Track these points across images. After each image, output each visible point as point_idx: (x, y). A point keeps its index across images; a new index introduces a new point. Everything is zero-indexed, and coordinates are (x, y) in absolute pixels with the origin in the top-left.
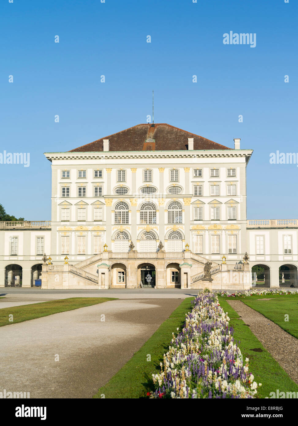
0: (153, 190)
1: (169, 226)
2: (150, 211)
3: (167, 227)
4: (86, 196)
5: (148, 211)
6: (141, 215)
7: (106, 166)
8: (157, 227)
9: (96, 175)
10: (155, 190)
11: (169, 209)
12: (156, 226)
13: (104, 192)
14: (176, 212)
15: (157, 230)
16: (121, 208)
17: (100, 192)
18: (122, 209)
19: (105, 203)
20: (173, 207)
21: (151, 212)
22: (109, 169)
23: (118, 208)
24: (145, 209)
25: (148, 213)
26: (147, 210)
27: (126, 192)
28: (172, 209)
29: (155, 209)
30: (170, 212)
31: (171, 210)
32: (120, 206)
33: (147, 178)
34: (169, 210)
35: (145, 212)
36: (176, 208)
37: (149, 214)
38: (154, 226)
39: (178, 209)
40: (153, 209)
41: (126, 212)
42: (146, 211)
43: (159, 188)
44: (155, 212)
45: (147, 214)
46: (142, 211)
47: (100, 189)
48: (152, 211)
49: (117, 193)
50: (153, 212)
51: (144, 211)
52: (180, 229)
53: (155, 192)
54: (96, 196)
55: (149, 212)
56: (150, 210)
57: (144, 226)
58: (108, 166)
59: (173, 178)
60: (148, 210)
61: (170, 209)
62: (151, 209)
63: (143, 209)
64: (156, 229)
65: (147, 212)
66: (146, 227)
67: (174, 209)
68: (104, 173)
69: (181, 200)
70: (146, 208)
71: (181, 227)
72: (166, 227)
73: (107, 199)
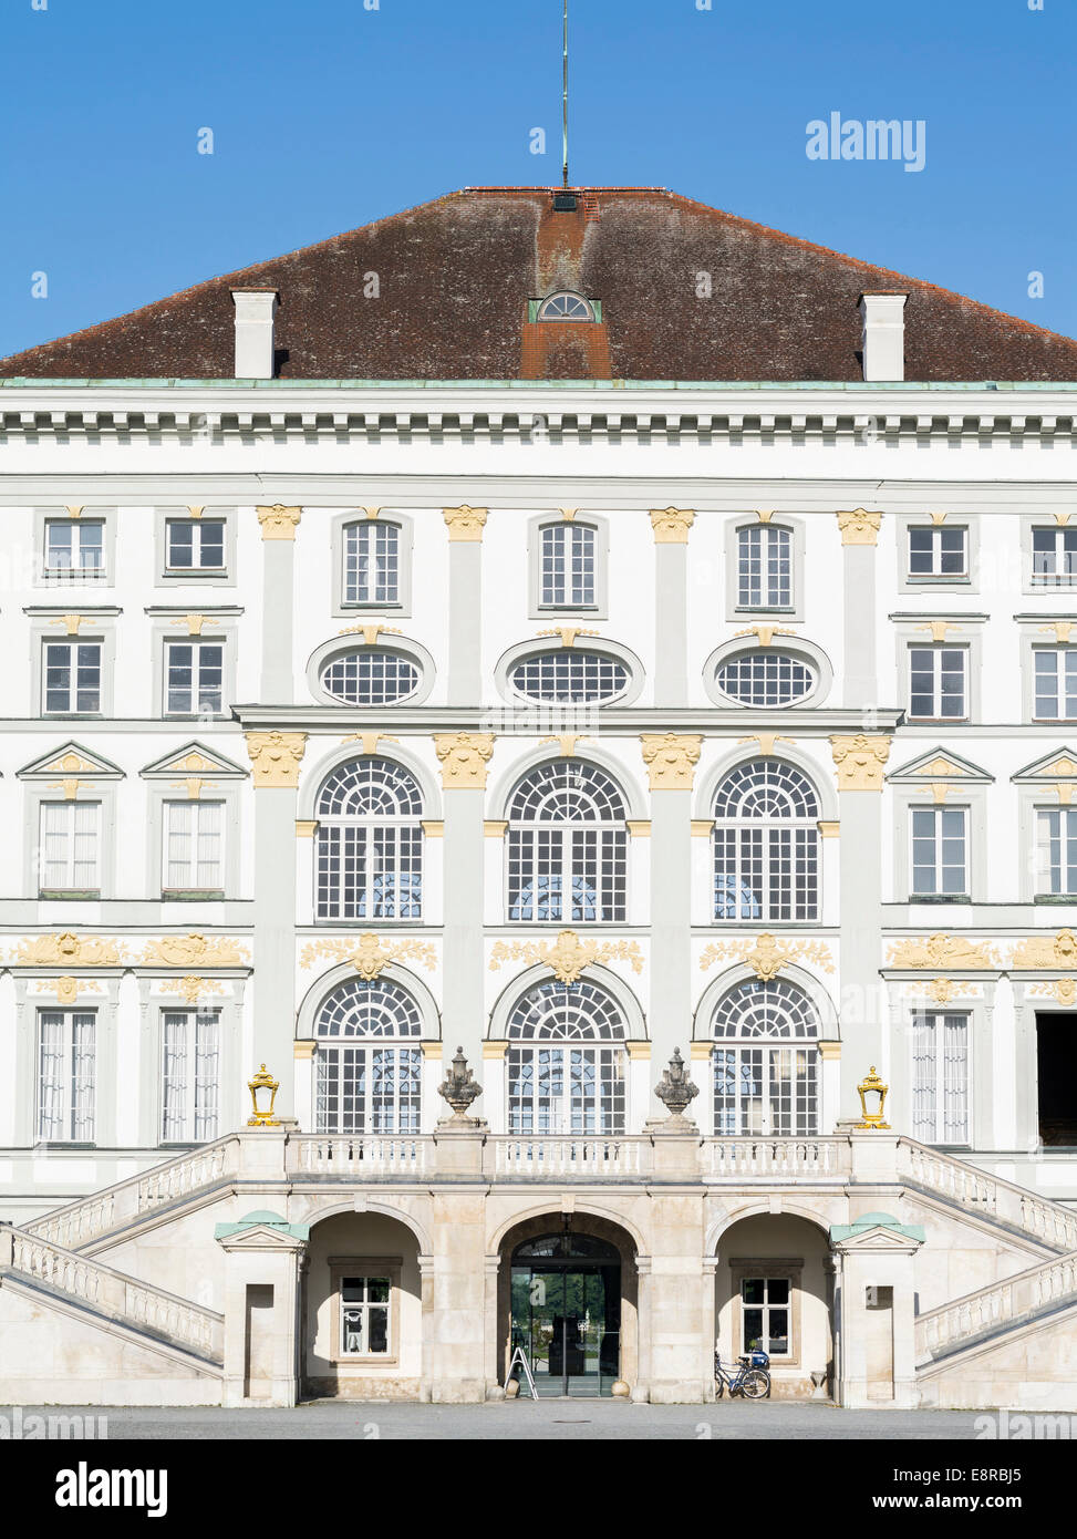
0: (607, 672)
1: (727, 941)
2: (585, 826)
3: (710, 949)
4: (103, 710)
5: (568, 826)
6: (514, 852)
7: (252, 486)
8: (636, 948)
9: (180, 557)
10: (620, 672)
11: (720, 812)
12: (629, 940)
13: (243, 682)
14: (774, 835)
15: (638, 969)
16: (366, 804)
17: (212, 678)
18: (371, 812)
19: (248, 765)
20: (750, 801)
21: (592, 836)
22: (282, 515)
23: (345, 803)
24: (545, 816)
25: (567, 845)
26: (558, 817)
27: (405, 687)
28: (746, 813)
29: (620, 815)
30: (731, 834)
31: (738, 823)
32: (360, 786)
33: (560, 580)
34: (724, 823)
35: (543, 836)
36: (771, 806)
37: (577, 853)
38: (614, 941)
39: (786, 813)
40: (606, 815)
41: (405, 833)
42: (551, 825)
43: (649, 661)
44: (621, 837)
45: (558, 853)
46: (520, 825)
47: (212, 656)
48: (599, 825)
49: (337, 687)
50: (607, 836)
51: (536, 825)
52: (803, 962)
53: (620, 685)
54: (178, 710)
55: (577, 836)
56: (578, 817)
57: (536, 941)
58: (268, 486)
59: (756, 583)
60: (568, 820)
61: (732, 812)
62: (590, 816)
63: (530, 815)
64: (628, 963)
65: (558, 836)
66: (551, 942)
67: (757, 814)
68: (245, 540)
69: (813, 754)
70: (551, 804)
71: (813, 946)
72: (699, 945)
73: (261, 737)
